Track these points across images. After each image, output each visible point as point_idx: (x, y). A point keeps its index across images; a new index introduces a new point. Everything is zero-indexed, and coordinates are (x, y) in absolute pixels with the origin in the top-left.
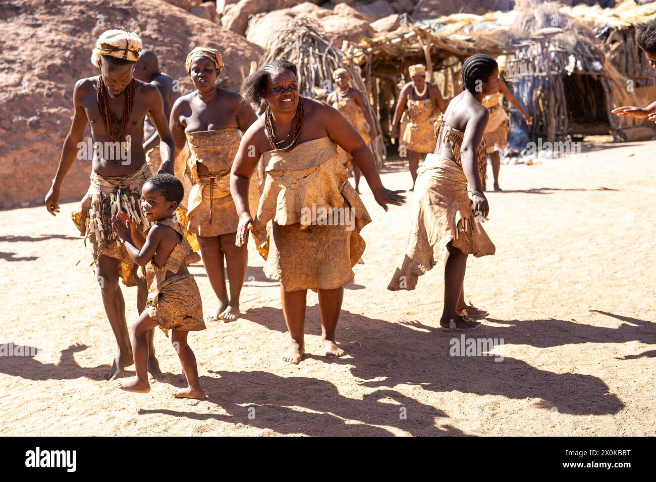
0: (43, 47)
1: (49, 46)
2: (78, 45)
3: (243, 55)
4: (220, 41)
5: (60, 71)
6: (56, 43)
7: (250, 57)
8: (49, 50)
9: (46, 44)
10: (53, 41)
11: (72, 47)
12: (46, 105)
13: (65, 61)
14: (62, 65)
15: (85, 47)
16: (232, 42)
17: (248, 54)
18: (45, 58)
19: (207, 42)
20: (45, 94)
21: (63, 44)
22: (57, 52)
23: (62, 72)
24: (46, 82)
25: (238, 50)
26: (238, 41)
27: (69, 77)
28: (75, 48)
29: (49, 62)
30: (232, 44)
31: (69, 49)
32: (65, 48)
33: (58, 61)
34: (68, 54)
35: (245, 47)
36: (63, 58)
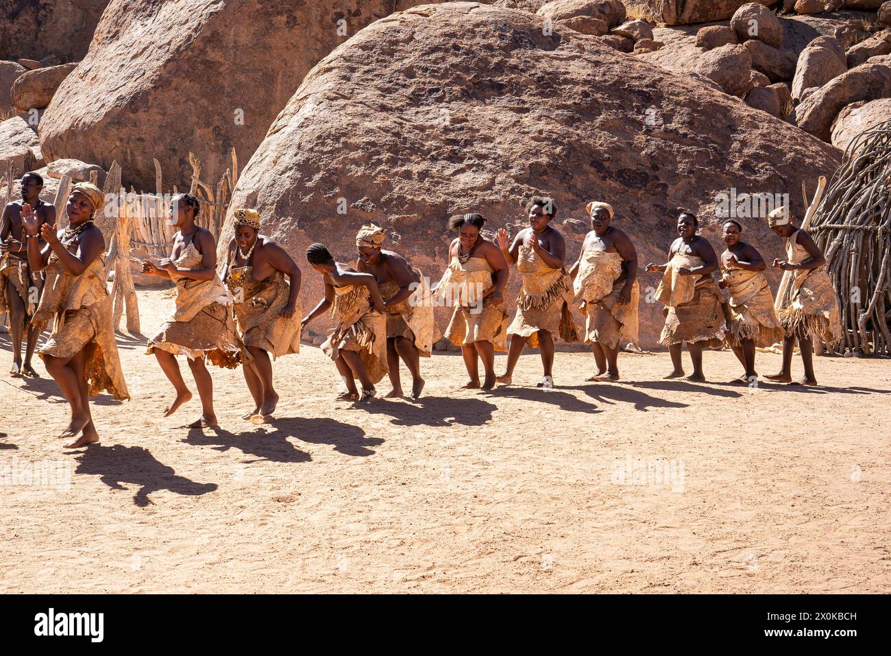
0: (526, 139)
1: (534, 139)
2: (575, 138)
3: (811, 164)
4: (777, 142)
5: (545, 173)
6: (544, 135)
7: (823, 167)
8: (534, 143)
9: (530, 135)
10: (541, 132)
11: (565, 141)
12: (520, 218)
13: (554, 159)
14: (549, 165)
15: (584, 142)
16: (797, 144)
17: (819, 162)
18: (527, 154)
19: (758, 142)
20: (520, 201)
21: (554, 136)
22: (545, 147)
23: (547, 174)
24: (525, 186)
25: (804, 156)
26: (808, 144)
27: (557, 181)
28: (570, 143)
29: (533, 160)
30: (798, 147)
31: (561, 143)
32: (556, 142)
33: (544, 160)
34: (558, 150)
35: (817, 153)
36: (552, 156)
